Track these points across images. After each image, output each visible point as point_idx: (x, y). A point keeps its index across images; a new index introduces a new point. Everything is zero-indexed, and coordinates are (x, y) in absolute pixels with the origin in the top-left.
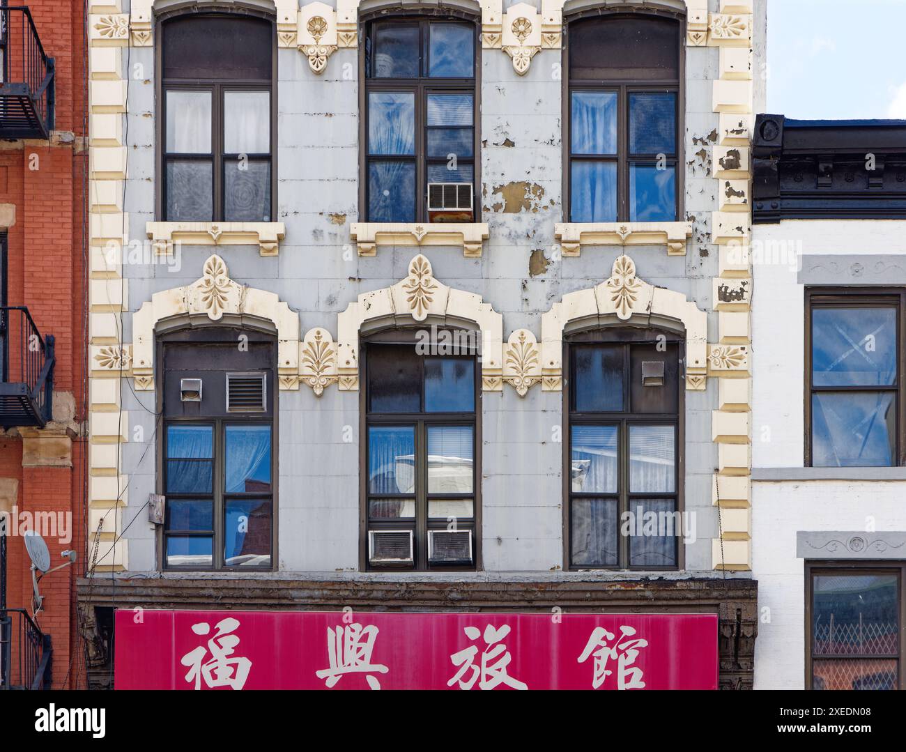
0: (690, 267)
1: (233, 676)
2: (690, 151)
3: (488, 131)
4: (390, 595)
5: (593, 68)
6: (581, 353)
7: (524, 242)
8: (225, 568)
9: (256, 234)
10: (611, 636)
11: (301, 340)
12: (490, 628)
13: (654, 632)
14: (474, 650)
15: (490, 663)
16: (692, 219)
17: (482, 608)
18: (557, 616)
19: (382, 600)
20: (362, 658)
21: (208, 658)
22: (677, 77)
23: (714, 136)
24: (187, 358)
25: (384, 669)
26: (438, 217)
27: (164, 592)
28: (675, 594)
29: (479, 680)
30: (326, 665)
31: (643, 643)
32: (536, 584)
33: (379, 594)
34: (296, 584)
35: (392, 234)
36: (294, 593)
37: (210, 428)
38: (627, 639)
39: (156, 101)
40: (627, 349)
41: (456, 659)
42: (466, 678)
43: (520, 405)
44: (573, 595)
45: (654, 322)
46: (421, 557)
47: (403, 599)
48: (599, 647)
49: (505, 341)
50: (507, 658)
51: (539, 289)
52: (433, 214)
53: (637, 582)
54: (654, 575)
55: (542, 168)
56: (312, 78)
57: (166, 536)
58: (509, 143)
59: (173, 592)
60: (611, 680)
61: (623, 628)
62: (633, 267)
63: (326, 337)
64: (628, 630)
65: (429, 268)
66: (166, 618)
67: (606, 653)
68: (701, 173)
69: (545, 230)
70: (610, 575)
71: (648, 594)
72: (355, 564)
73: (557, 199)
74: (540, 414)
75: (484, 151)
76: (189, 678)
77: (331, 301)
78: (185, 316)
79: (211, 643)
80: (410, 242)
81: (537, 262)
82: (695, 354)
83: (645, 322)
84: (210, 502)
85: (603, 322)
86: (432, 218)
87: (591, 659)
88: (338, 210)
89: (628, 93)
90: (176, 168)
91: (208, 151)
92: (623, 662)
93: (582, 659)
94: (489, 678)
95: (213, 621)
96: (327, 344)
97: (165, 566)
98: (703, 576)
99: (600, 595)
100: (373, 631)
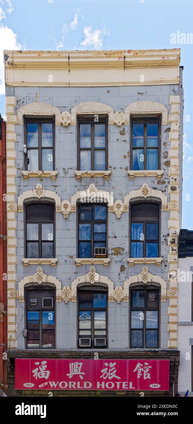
0: (162, 269)
1: (45, 375)
2: (162, 239)
3: (110, 234)
4: (85, 355)
5: (137, 217)
6: (133, 292)
7: (119, 263)
8: (42, 348)
9: (50, 261)
10: (142, 365)
11: (62, 289)
12: (111, 363)
13: (153, 364)
14: (107, 369)
15: (111, 372)
16: (163, 257)
17: (109, 358)
18: (128, 361)
19: (83, 356)
20: (78, 371)
21: (39, 371)
22: (159, 219)
23: (168, 235)
24: (33, 294)
25: (84, 374)
26: (97, 257)
27: (27, 354)
28: (158, 355)
29: (108, 376)
30: (69, 373)
31: (150, 367)
32: (123, 352)
33: (83, 355)
34: (61, 352)
35: (85, 261)
36: (61, 354)
37: (38, 312)
38: (146, 366)
39: (24, 226)
40: (145, 291)
41: (102, 371)
42: (105, 376)
43: (118, 306)
44: (132, 355)
45: (152, 284)
46: (93, 345)
47: (89, 356)
48: (139, 368)
49: (114, 289)
50: (115, 371)
51: (123, 275)
52: (96, 256)
53: (148, 351)
54: (153, 350)
55: (124, 244)
56: (65, 220)
57: (27, 340)
58: (115, 237)
59: (30, 354)
60: (142, 377)
61: (145, 363)
62: (147, 270)
63: (68, 288)
64: (146, 364)
65: (95, 270)
66: (28, 361)
67: (141, 369)
68: (165, 245)
69: (124, 260)
70: (141, 349)
71: (151, 354)
72: (76, 347)
73: (128, 252)
74: (123, 308)
75: (109, 239)
76: (34, 376)
77: (69, 279)
78: (32, 283)
79: (40, 367)
80: (90, 263)
81: (122, 268)
82: (163, 292)
83: (151, 284)
84: (38, 331)
85: (139, 284)
86: (96, 257)
87: (137, 371)
88: (71, 255)
89: (146, 224)
90: (29, 244)
91: (38, 240)
92: (145, 372)
93: (134, 371)
94: (111, 376)
95: (40, 361)
96: (69, 290)
97: (27, 347)
98: (165, 350)
99: (139, 355)
100: (81, 364)
